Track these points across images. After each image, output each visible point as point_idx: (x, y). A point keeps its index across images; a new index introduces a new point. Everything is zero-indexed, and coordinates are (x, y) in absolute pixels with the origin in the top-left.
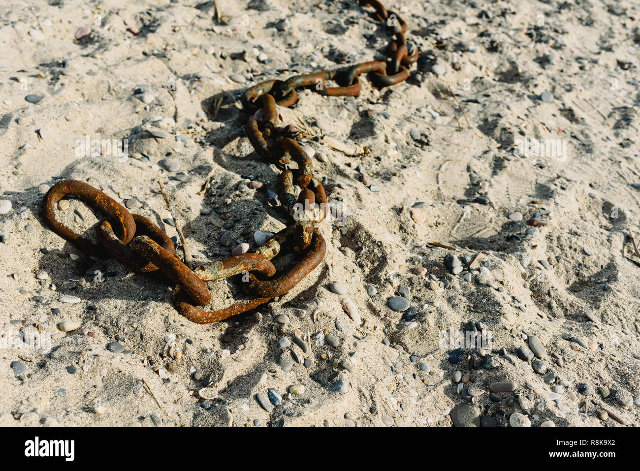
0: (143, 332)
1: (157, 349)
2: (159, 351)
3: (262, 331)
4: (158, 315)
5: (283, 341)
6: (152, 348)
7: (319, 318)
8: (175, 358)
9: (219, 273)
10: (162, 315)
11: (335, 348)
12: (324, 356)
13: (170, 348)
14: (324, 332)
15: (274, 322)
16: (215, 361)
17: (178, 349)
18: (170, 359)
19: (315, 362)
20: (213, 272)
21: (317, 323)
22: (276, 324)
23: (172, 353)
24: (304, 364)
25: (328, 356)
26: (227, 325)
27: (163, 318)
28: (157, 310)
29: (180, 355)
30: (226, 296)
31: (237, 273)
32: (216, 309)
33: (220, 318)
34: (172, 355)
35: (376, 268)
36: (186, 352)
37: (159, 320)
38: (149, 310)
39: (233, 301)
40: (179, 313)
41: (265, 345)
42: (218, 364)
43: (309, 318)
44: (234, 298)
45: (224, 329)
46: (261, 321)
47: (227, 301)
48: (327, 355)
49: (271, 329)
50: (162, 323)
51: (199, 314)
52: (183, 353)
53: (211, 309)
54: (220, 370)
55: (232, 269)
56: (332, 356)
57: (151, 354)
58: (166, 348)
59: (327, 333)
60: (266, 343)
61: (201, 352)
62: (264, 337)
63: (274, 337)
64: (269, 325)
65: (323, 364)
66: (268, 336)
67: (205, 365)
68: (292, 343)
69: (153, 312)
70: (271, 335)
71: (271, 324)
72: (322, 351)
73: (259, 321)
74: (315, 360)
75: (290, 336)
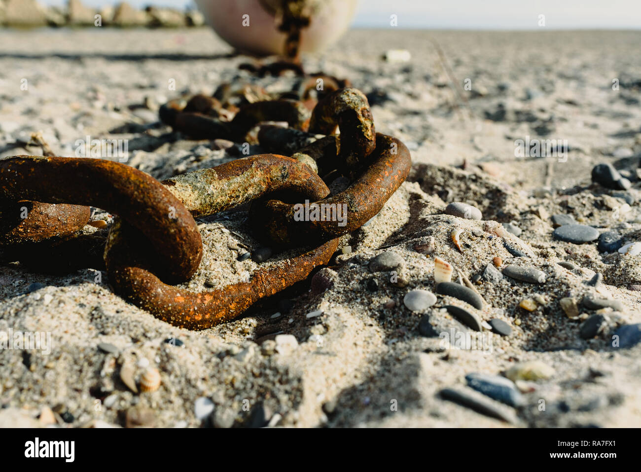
1: (80, 380)
2: (88, 384)
3: (349, 298)
4: (70, 307)
5: (414, 296)
6: (62, 379)
7: (469, 242)
8: (141, 388)
9: (211, 189)
10: (82, 305)
11: (542, 284)
12: (529, 304)
13: (118, 365)
14: (495, 263)
15: (370, 272)
16: (263, 366)
17: (144, 362)
18: (127, 395)
19: (514, 323)
20: (195, 188)
21: (468, 252)
22: (377, 274)
23: (129, 378)
24: (494, 331)
25: (537, 303)
26: (253, 322)
27: (85, 312)
28: (64, 297)
29: (154, 379)
30: (234, 254)
31: (251, 191)
32: (220, 284)
33: (232, 306)
34: (132, 385)
35: (489, 208)
36: (174, 365)
37: (75, 318)
38: (42, 299)
39: (254, 266)
40: (129, 301)
41: (371, 321)
42: (276, 370)
43: (447, 247)
44: (254, 258)
45: (250, 330)
46: (337, 280)
47: (239, 265)
48: (534, 299)
49: (370, 287)
50: (85, 323)
51: (180, 299)
52: (163, 369)
53: (208, 285)
54: (288, 382)
55: (239, 179)
56: (549, 299)
58: (108, 369)
59: (501, 265)
60: (371, 317)
61: (215, 360)
62: (361, 307)
63: (386, 300)
64: (361, 282)
65: (537, 319)
66: (370, 302)
67: (237, 384)
68: (438, 297)
69: (56, 302)
70: (375, 299)
71: (365, 279)
72: (514, 300)
73: (332, 283)
74: (511, 319)
75: (426, 285)
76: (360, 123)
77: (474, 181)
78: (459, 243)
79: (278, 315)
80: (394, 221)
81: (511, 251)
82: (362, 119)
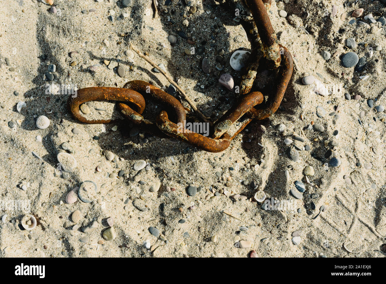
0: (201, 176)
1: (215, 181)
2: (217, 181)
3: (269, 137)
4: (203, 162)
5: (287, 140)
6: (211, 181)
7: (305, 116)
8: (228, 180)
10: (205, 159)
11: (322, 132)
12: (316, 140)
13: (222, 178)
14: (311, 124)
17: (227, 176)
21: (305, 120)
22: (277, 132)
24: (305, 149)
26: (242, 136)
27: (207, 161)
28: (201, 158)
29: (230, 178)
34: (226, 180)
36: (233, 175)
37: (206, 164)
41: (275, 145)
42: (255, 175)
43: (299, 119)
44: (240, 123)
45: (241, 139)
46: (266, 131)
47: (237, 127)
48: (318, 138)
49: (275, 135)
50: (208, 164)
52: (231, 176)
54: (259, 178)
56: (322, 138)
57: (212, 183)
58: (220, 179)
59: (313, 124)
60: (275, 143)
61: (241, 171)
62: (272, 140)
63: (279, 139)
64: (273, 133)
65: (317, 144)
66: (275, 139)
67: (247, 176)
68: (293, 140)
69: (200, 162)
70: (276, 139)
71: (274, 132)
72: (313, 136)
73: (264, 132)
74: (311, 142)
75: (290, 136)
78: (303, 118)
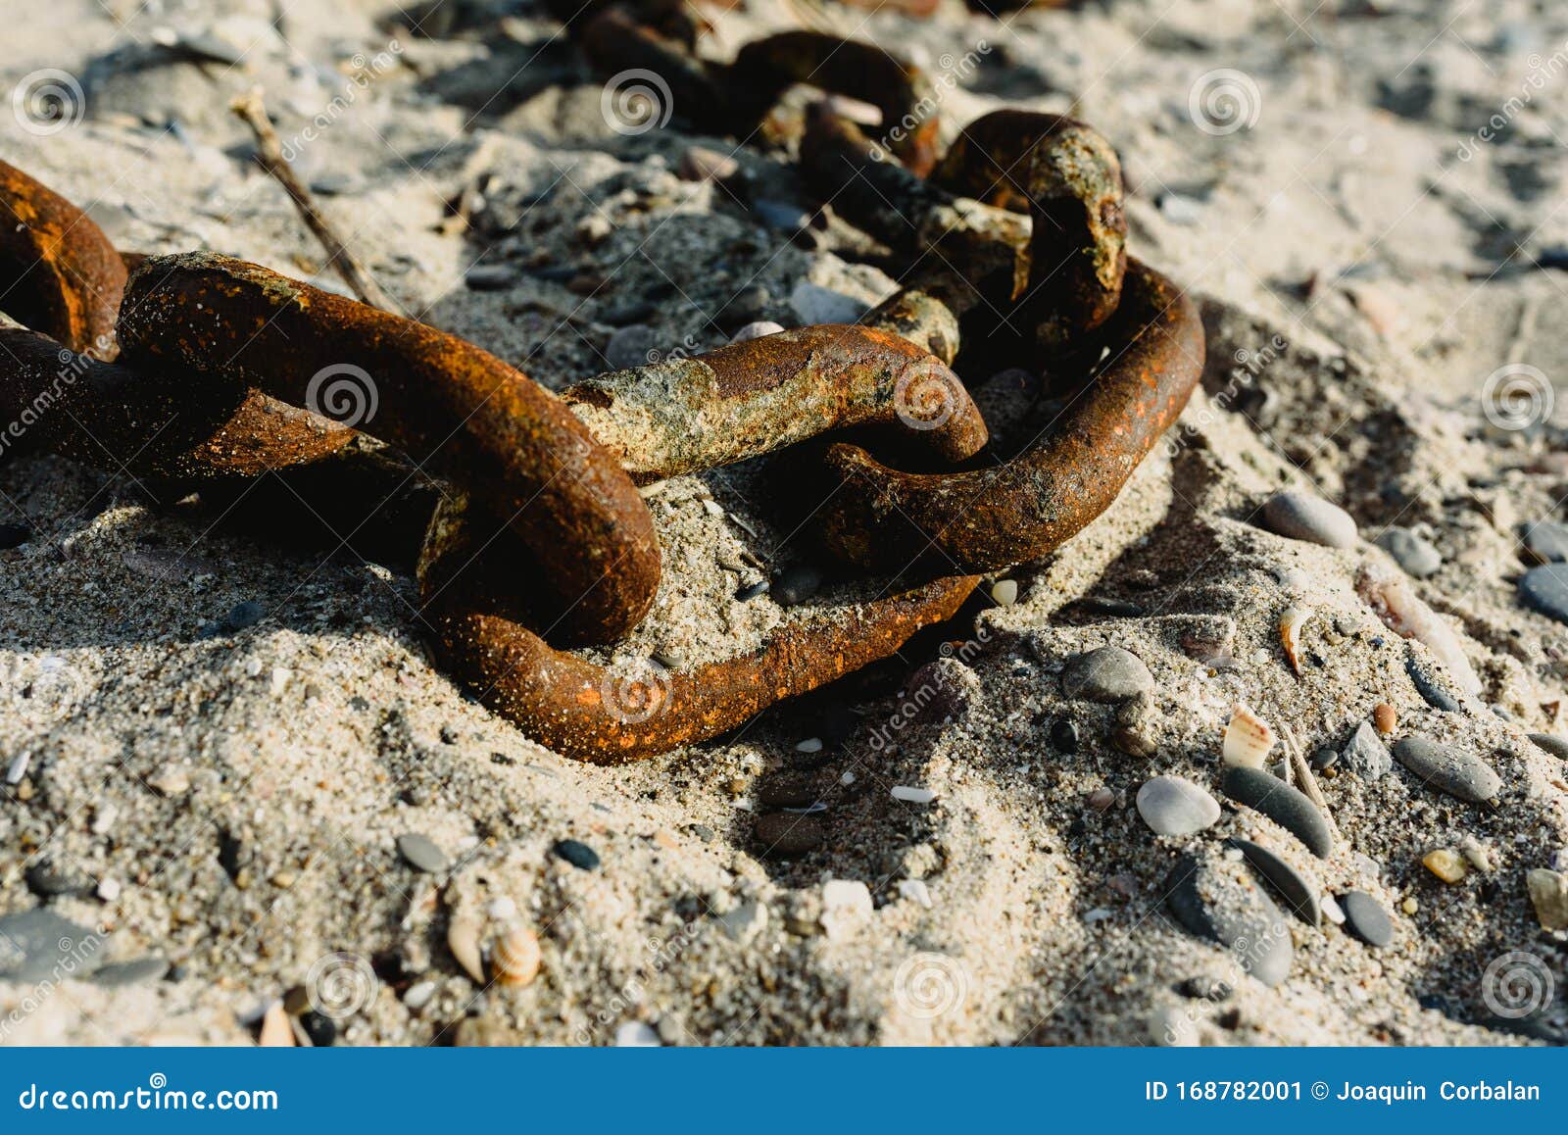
0: (236, 815)
1: (352, 929)
2: (371, 942)
3: (1002, 758)
4: (330, 707)
5: (1168, 795)
6: (309, 921)
7: (1322, 650)
8: (492, 975)
9: (698, 423)
10: (358, 703)
11: (1486, 805)
12: (1446, 864)
13: (444, 909)
14: (1377, 721)
15: (1061, 695)
16: (784, 963)
17: (505, 908)
18: (458, 986)
19: (1399, 905)
20: (658, 418)
21: (1317, 677)
22: (1080, 706)
23: (467, 946)
24: (1350, 928)
25: (1471, 867)
27: (367, 723)
28: (319, 673)
29: (526, 954)
30: (730, 579)
31: (794, 430)
32: (688, 659)
33: (711, 718)
34: (472, 962)
36: (572, 923)
37: (342, 739)
38: (263, 677)
39: (773, 615)
40: (468, 694)
41: (1048, 838)
42: (816, 981)
43: (1263, 656)
44: (776, 594)
45: (744, 782)
46: (977, 699)
47: (738, 611)
48: (1463, 852)
49: (1058, 739)
50: (365, 757)
51: (589, 695)
52: (549, 932)
53: (659, 659)
54: (843, 1025)
55: (770, 399)
56: (1499, 859)
57: (306, 965)
58: (420, 914)
59: (1395, 731)
60: (1051, 823)
61: (670, 918)
62: (1028, 790)
63: (1092, 784)
64: (1036, 720)
65: (1460, 910)
66: (1052, 782)
67: (720, 1000)
68: (1225, 807)
69: (299, 690)
70: (1066, 776)
71: (1046, 714)
72: (1410, 840)
73: (963, 706)
74: (1395, 893)
75: (1199, 764)
76: (1091, 241)
77: (1340, 377)
78: (1297, 650)
79: (812, 746)
80: (1132, 515)
81: (1423, 688)
82: (1098, 231)
